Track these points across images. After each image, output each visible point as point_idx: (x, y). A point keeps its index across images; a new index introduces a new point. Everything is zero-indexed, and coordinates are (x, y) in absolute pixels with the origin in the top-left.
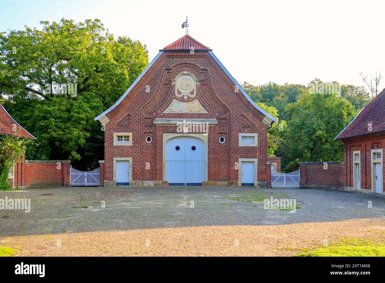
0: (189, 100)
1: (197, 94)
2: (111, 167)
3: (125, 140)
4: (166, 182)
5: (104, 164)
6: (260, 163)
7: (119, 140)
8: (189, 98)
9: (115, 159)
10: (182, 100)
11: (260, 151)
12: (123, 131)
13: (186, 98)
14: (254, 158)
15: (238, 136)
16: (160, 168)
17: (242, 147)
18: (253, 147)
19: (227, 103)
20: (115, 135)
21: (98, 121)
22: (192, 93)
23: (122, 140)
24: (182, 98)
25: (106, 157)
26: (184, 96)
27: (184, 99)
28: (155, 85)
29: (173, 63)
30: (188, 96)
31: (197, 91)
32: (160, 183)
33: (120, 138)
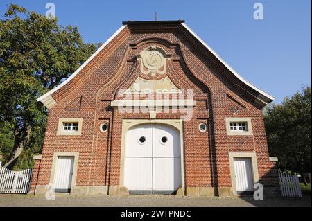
0: (158, 77)
1: (167, 71)
2: (50, 165)
3: (74, 128)
4: (125, 189)
5: (40, 160)
6: (260, 158)
7: (66, 128)
8: (157, 75)
9: (56, 154)
10: (149, 78)
11: (258, 142)
12: (72, 116)
13: (153, 75)
14: (251, 151)
15: (224, 122)
16: (116, 167)
17: (231, 137)
18: (247, 137)
19: (206, 80)
20: (61, 120)
21: (40, 102)
22: (161, 69)
23: (69, 128)
24: (149, 75)
25: (44, 151)
26: (151, 73)
27: (151, 77)
28: (116, 61)
29: (139, 38)
30: (156, 73)
31: (167, 67)
32: (116, 190)
33: (67, 125)
